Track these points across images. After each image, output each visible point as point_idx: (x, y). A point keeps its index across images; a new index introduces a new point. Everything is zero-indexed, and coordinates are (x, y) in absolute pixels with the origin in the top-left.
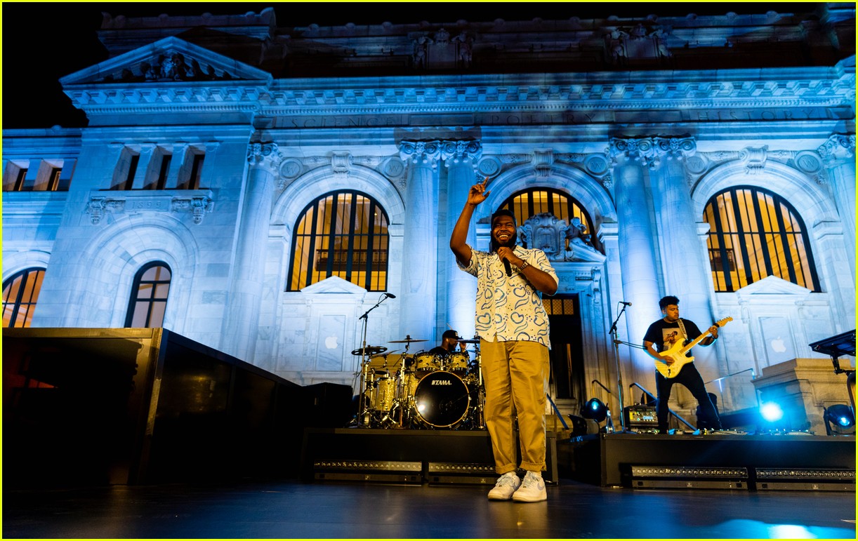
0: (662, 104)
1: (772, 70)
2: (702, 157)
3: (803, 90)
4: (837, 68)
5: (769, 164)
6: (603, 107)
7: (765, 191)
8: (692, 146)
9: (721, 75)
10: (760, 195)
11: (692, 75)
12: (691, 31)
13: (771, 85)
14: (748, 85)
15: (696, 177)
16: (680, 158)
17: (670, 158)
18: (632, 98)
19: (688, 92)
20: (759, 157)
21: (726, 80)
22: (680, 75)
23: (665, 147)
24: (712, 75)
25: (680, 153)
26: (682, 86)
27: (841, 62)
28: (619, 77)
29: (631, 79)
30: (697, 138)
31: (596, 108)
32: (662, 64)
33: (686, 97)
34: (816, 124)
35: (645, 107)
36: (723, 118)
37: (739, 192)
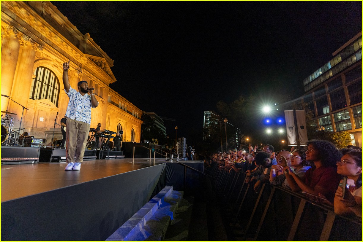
0: (38, 29)
1: (72, 44)
2: (41, 53)
3: (75, 54)
4: (84, 55)
5: (59, 67)
6: (12, 11)
7: (54, 74)
8: (42, 50)
9: (59, 35)
10: (52, 74)
11: (51, 28)
12: (54, 12)
13: (69, 47)
14: (64, 43)
15: (36, 58)
16: (36, 50)
17: (32, 48)
18: (26, 17)
19: (47, 31)
20: (58, 64)
21: (60, 37)
22: (47, 25)
23: (32, 44)
24: (57, 33)
26: (46, 28)
27: (86, 54)
28: (25, 6)
29: (30, 12)
30: (44, 48)
31: (8, 8)
32: (41, 14)
33: (45, 32)
34: (74, 64)
35: (30, 24)
36: (53, 47)
37: (46, 70)
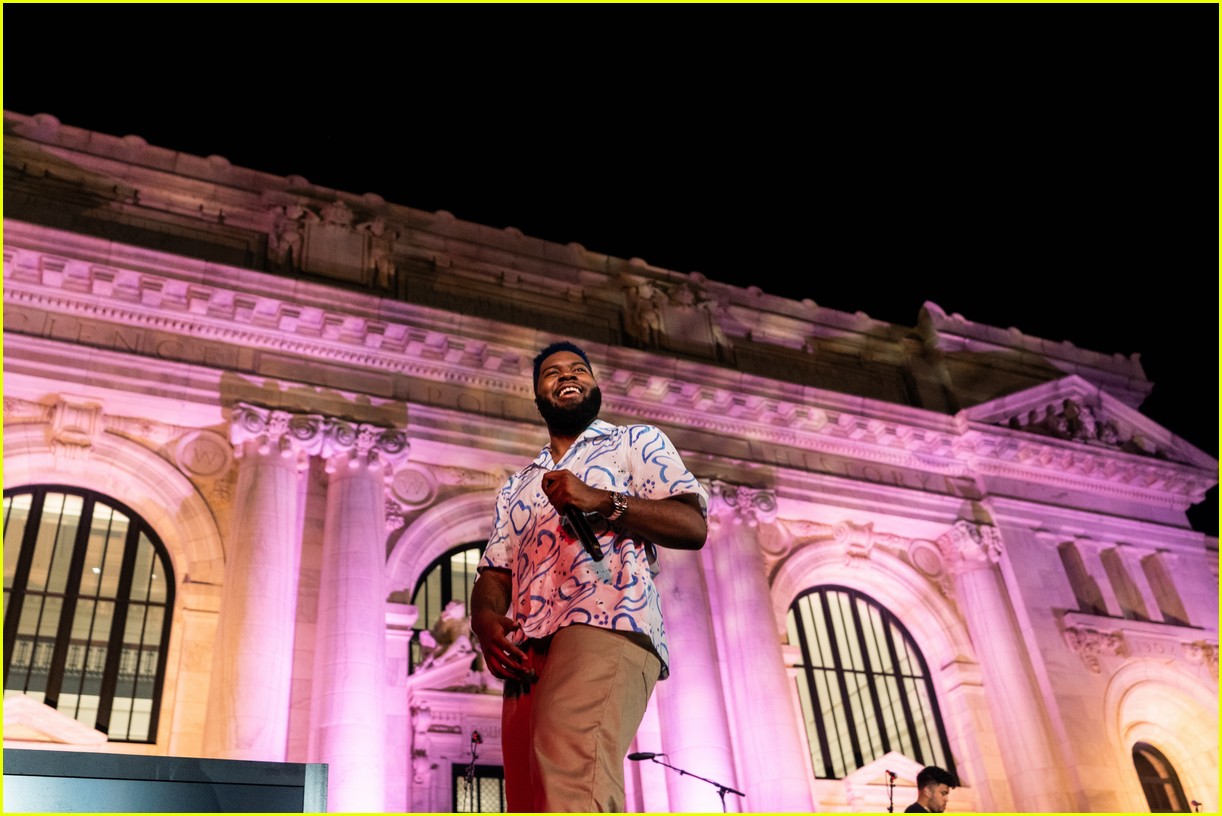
0: (722, 424)
1: (878, 404)
2: (780, 527)
3: (916, 444)
4: (959, 420)
5: (875, 555)
6: (629, 411)
7: (870, 601)
8: (772, 507)
9: (809, 395)
10: (861, 605)
11: (769, 387)
12: (755, 314)
13: (876, 426)
14: (845, 419)
15: (772, 560)
16: (753, 524)
17: (738, 522)
18: (676, 405)
19: (760, 412)
20: (862, 539)
21: (817, 405)
22: (751, 383)
23: (731, 501)
24: (796, 392)
25: (753, 514)
26: (754, 401)
27: (964, 412)
28: (658, 365)
29: (678, 372)
30: (778, 494)
31: (616, 410)
32: (718, 357)
33: (756, 420)
34: (935, 500)
35: (696, 424)
36: (811, 466)
37: (831, 596)
